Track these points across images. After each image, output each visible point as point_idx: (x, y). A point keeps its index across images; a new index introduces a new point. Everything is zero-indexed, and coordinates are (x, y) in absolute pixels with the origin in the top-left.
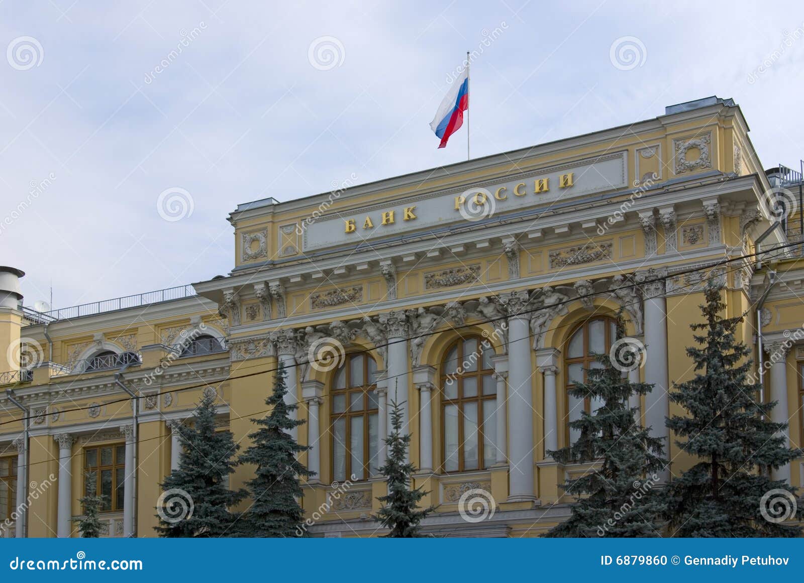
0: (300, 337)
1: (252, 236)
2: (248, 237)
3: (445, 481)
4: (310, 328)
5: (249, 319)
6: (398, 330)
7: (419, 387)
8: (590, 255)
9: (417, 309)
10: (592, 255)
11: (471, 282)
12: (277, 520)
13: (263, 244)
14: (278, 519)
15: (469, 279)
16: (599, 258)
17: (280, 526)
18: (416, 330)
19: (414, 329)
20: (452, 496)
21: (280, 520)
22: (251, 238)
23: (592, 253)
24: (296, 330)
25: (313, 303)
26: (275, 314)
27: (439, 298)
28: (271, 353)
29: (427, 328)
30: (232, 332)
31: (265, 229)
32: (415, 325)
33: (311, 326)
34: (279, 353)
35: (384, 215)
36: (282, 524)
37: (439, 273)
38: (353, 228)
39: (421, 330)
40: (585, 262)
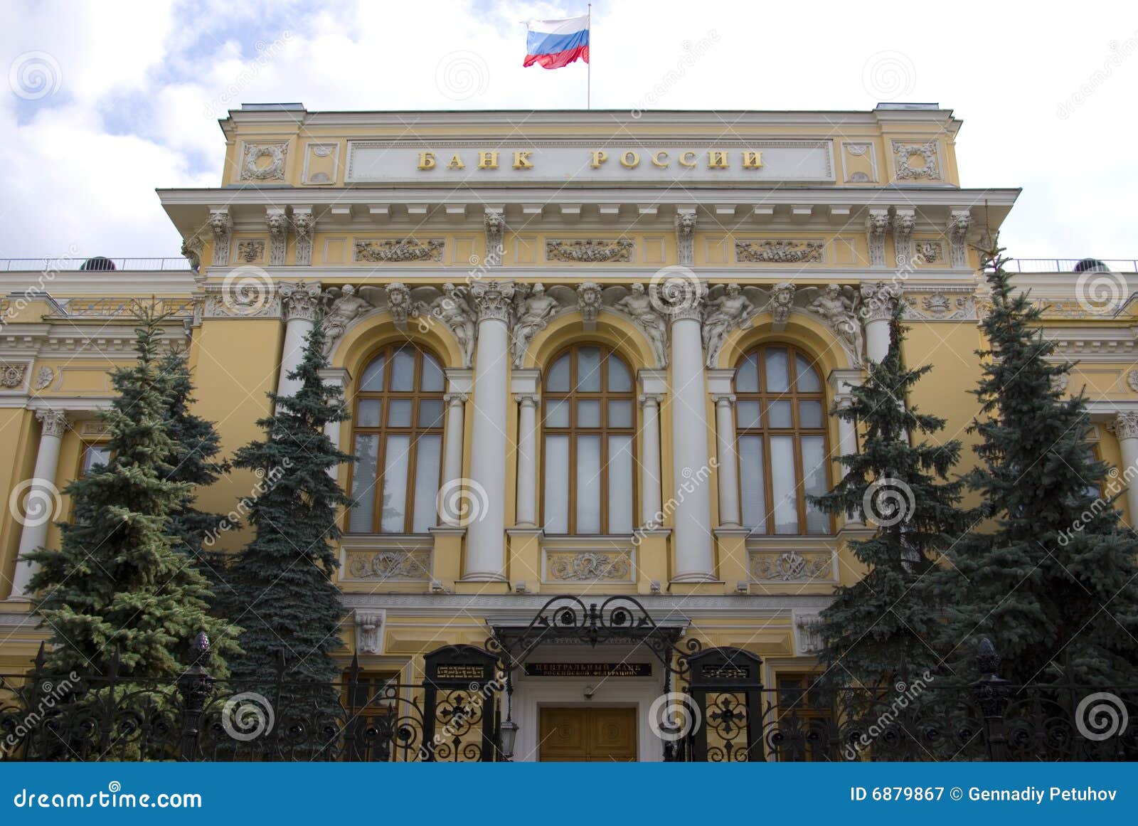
0: (328, 297)
1: (263, 148)
2: (254, 149)
3: (552, 547)
4: (351, 287)
5: (243, 261)
6: (500, 308)
7: (520, 399)
8: (796, 252)
9: (532, 285)
10: (799, 253)
11: (618, 261)
12: (301, 571)
13: (280, 161)
14: (305, 570)
15: (616, 256)
16: (806, 259)
17: (306, 582)
18: (520, 317)
19: (519, 315)
20: (560, 571)
21: (308, 572)
22: (260, 151)
23: (798, 251)
24: (324, 287)
25: (360, 252)
26: (291, 258)
27: (568, 275)
28: (278, 314)
29: (539, 315)
30: (209, 275)
31: (282, 142)
32: (521, 310)
33: (352, 285)
34: (291, 316)
35: (483, 155)
36: (310, 579)
37: (569, 242)
38: (432, 164)
39: (531, 318)
40: (788, 261)
